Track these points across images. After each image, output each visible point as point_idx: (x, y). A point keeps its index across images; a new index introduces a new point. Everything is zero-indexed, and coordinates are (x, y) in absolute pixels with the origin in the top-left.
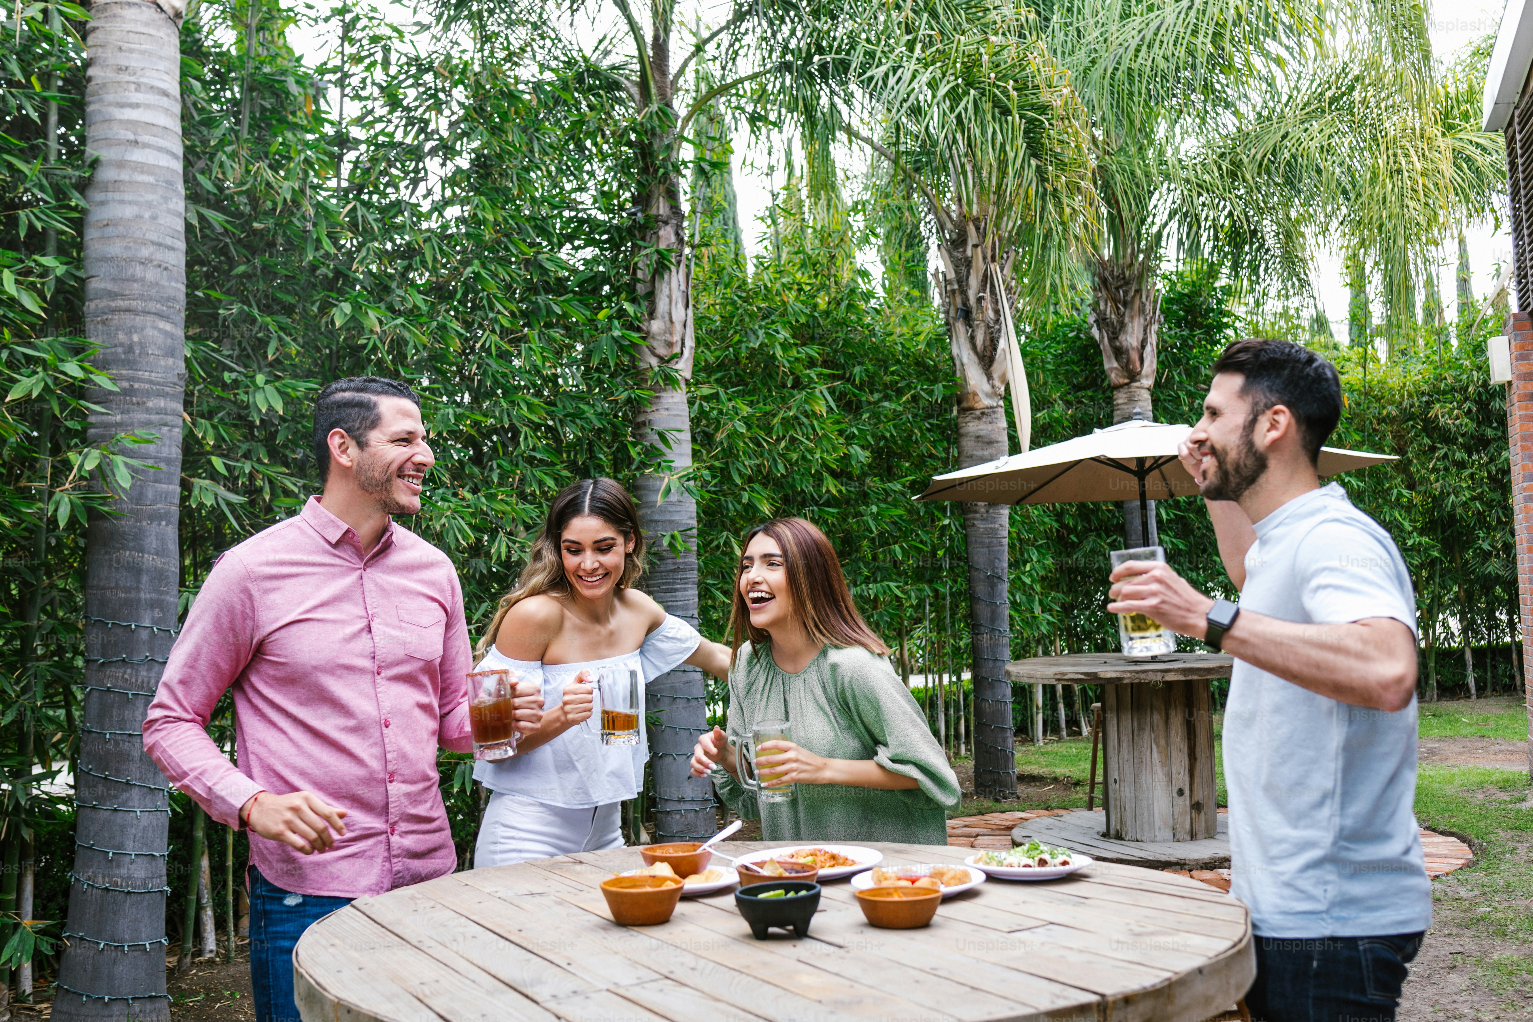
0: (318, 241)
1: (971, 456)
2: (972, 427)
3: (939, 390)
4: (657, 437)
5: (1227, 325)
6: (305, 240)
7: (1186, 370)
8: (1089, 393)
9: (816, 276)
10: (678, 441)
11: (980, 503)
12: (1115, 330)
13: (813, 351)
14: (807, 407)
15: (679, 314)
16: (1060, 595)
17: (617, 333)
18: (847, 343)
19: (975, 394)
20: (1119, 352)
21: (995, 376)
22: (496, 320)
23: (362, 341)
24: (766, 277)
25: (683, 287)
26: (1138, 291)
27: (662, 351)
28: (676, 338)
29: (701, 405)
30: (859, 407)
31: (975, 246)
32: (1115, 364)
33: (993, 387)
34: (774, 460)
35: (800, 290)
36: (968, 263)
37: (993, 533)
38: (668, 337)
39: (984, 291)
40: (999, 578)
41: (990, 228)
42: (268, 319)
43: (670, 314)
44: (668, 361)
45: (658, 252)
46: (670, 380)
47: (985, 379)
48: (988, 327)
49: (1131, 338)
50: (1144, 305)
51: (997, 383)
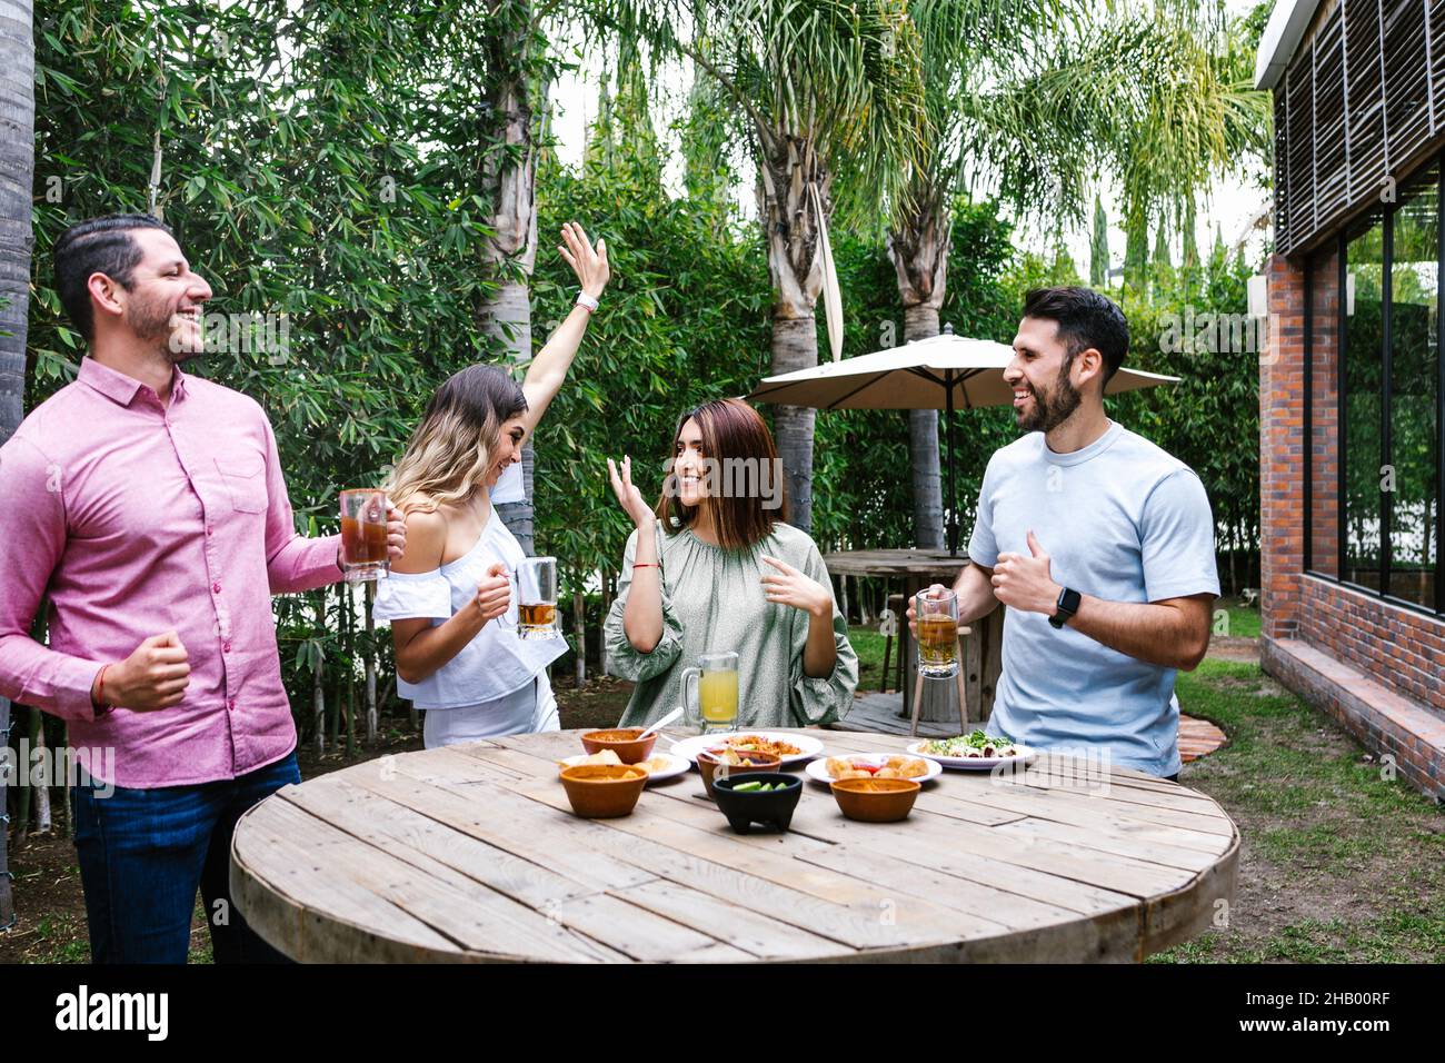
0: (172, 111)
1: (783, 363)
2: (786, 336)
3: (756, 301)
4: (501, 330)
5: (1005, 256)
6: (159, 110)
7: (970, 295)
8: (883, 311)
9: (647, 183)
10: (520, 334)
11: (790, 407)
12: (910, 255)
13: (644, 255)
14: (638, 309)
15: (524, 210)
16: (848, 496)
17: (466, 224)
18: (674, 250)
19: (789, 305)
20: (913, 275)
21: (809, 288)
22: (349, 205)
23: (213, 218)
24: (602, 182)
25: (528, 185)
26: (933, 219)
27: (506, 246)
28: (521, 234)
29: (540, 301)
30: (680, 312)
31: (796, 165)
32: (909, 285)
33: (806, 299)
34: (605, 358)
35: (630, 197)
36: (788, 181)
37: (800, 435)
38: (512, 232)
39: (802, 208)
40: (804, 477)
41: (811, 149)
42: (117, 189)
43: (516, 210)
44: (514, 255)
45: (507, 147)
46: (514, 273)
47: (799, 291)
48: (805, 243)
49: (924, 262)
50: (937, 232)
51: (810, 295)
